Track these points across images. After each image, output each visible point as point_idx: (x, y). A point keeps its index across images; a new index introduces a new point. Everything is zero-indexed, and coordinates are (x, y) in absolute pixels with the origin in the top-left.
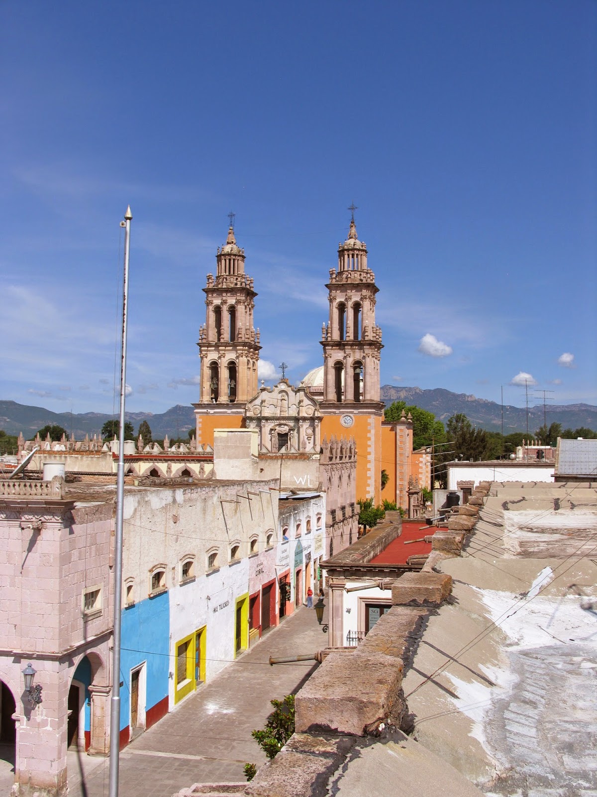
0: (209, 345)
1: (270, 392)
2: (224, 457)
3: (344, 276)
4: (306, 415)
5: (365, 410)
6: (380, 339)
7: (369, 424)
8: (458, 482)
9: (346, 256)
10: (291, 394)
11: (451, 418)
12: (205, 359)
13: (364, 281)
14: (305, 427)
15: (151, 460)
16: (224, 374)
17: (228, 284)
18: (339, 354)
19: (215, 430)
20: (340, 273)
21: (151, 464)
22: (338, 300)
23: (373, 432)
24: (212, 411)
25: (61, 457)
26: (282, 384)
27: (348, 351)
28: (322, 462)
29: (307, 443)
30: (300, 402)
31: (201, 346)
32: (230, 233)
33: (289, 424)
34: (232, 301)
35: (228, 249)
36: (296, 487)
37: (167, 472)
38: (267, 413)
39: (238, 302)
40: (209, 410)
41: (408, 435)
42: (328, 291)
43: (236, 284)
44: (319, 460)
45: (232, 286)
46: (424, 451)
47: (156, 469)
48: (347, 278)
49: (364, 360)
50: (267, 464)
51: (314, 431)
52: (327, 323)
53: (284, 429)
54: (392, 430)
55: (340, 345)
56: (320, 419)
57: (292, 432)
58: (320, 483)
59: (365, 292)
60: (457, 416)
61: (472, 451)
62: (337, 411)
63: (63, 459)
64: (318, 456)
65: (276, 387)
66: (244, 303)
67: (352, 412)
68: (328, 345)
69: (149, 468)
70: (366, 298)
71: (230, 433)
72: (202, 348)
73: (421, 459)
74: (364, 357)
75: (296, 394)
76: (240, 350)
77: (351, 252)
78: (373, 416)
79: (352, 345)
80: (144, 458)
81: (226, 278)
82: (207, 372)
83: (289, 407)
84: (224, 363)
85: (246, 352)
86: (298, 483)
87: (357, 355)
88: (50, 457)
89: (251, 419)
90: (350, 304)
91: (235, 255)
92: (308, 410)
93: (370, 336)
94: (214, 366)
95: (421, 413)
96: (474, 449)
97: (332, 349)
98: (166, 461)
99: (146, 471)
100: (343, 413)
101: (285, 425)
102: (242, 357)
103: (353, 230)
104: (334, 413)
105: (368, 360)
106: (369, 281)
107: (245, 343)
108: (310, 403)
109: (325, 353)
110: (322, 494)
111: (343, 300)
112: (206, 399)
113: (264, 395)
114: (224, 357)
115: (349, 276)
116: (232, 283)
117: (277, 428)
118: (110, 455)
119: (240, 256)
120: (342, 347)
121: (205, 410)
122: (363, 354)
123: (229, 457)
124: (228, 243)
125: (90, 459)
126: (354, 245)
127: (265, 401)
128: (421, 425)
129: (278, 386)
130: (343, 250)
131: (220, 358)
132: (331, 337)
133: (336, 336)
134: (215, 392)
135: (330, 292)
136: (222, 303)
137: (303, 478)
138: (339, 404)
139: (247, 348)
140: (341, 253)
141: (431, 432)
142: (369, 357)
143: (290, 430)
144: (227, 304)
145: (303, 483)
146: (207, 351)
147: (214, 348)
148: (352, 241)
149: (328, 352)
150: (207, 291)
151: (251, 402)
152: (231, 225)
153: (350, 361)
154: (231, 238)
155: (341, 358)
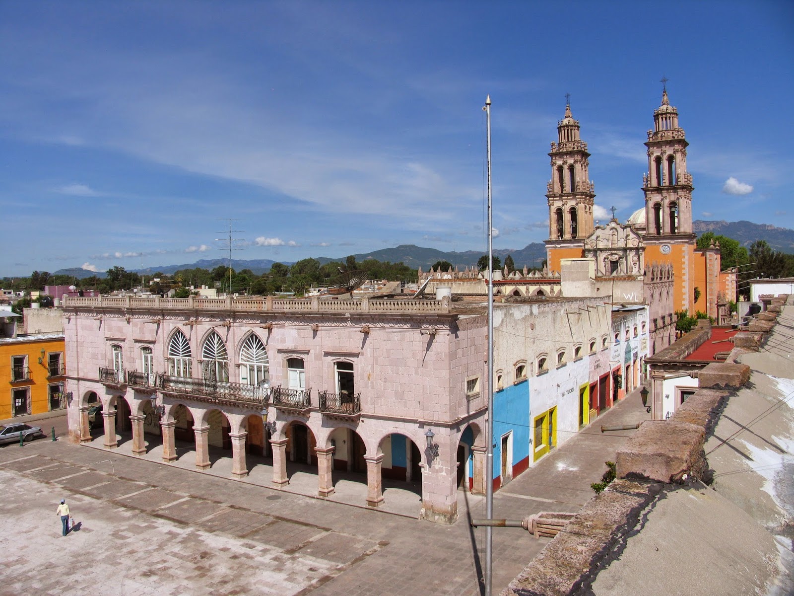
0: (555, 196)
1: (603, 229)
2: (569, 280)
3: (659, 135)
4: (632, 246)
5: (680, 241)
6: (691, 183)
7: (684, 251)
8: (759, 295)
9: (660, 120)
10: (620, 230)
11: (753, 244)
12: (552, 206)
13: (676, 138)
14: (632, 255)
15: (514, 284)
16: (567, 217)
17: (567, 148)
18: (658, 197)
19: (561, 260)
20: (656, 133)
21: (514, 287)
22: (655, 155)
23: (687, 257)
24: (558, 246)
25: (448, 283)
26: (612, 223)
27: (664, 195)
28: (645, 282)
29: (634, 267)
30: (627, 236)
31: (548, 198)
32: (567, 109)
33: (619, 253)
34: (571, 161)
35: (566, 122)
36: (625, 302)
37: (526, 292)
38: (601, 245)
39: (576, 162)
40: (556, 245)
41: (716, 259)
42: (646, 148)
43: (574, 148)
44: (643, 280)
45: (571, 149)
46: (730, 271)
47: (518, 290)
48: (662, 136)
49: (678, 201)
50: (602, 284)
51: (639, 258)
52: (646, 173)
53: (616, 258)
54: (702, 255)
55: (658, 190)
56: (643, 249)
57: (621, 260)
58: (645, 299)
59: (677, 147)
60: (758, 242)
61: (772, 270)
62: (657, 242)
63: (450, 284)
64: (642, 277)
65: (608, 225)
66: (580, 162)
67: (669, 243)
68: (648, 191)
69: (513, 290)
70: (678, 152)
71: (573, 262)
72: (550, 199)
73: (727, 278)
74: (678, 199)
75: (623, 230)
76: (578, 198)
77: (664, 116)
78: (686, 245)
79: (667, 190)
80: (509, 282)
81: (566, 144)
82: (554, 217)
83: (618, 241)
84: (566, 209)
85: (583, 199)
86: (627, 298)
87: (673, 197)
88: (441, 284)
89: (589, 251)
90: (665, 157)
91: (572, 126)
92: (633, 242)
93: (682, 181)
94: (559, 212)
95: (727, 241)
96: (774, 269)
97: (651, 194)
98: (525, 284)
99: (510, 292)
100: (662, 243)
101: (616, 254)
102: (580, 203)
103: (665, 98)
104: (655, 243)
105: (681, 200)
106: (680, 137)
107: (582, 193)
108: (635, 236)
109: (646, 197)
110: (646, 307)
111: (659, 154)
112: (554, 237)
113: (599, 232)
114: (567, 204)
115: (664, 134)
116: (570, 147)
117: (609, 257)
118: (484, 281)
119: (575, 126)
120: (659, 191)
121: (554, 246)
122: (676, 196)
123: (573, 280)
124: (566, 117)
125: (469, 284)
126: (666, 110)
127: (599, 236)
128: (727, 251)
129: (610, 224)
130: (658, 115)
131: (563, 205)
132: (650, 184)
133: (654, 183)
134: (561, 232)
135: (649, 148)
136: (563, 163)
137: (631, 295)
138: (658, 236)
139: (584, 196)
140: (656, 117)
141: (735, 256)
142: (682, 198)
143: (620, 258)
144: (568, 164)
145: (631, 299)
146: (554, 200)
147: (558, 198)
148: (664, 107)
149: (649, 196)
150: (551, 155)
151: (589, 237)
152: (568, 103)
153: (666, 202)
154: (568, 113)
155: (659, 200)
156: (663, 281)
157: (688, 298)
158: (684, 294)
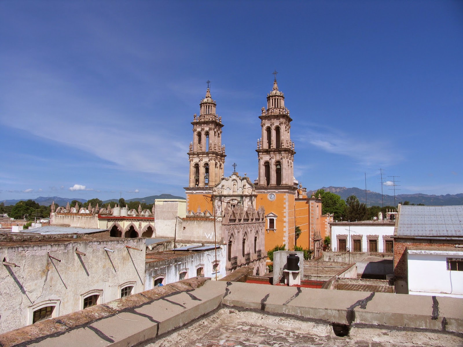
0: (194, 154)
1: (227, 180)
2: (161, 219)
3: (270, 111)
4: (248, 194)
5: (282, 191)
6: (293, 149)
7: (285, 199)
8: (337, 235)
9: (271, 100)
10: (239, 181)
11: (348, 198)
12: (191, 162)
13: (281, 113)
14: (247, 201)
16: (202, 170)
17: (205, 119)
18: (267, 157)
19: (156, 200)
20: (268, 110)
22: (266, 126)
23: (287, 203)
24: (195, 192)
26: (233, 176)
27: (272, 155)
28: (223, 223)
30: (244, 186)
31: (189, 155)
32: (207, 92)
33: (238, 199)
34: (207, 129)
35: (205, 100)
36: (206, 240)
37: (139, 228)
38: (225, 193)
39: (210, 129)
40: (193, 191)
41: (318, 206)
42: (260, 120)
43: (209, 119)
44: (222, 221)
45: (207, 120)
46: (328, 215)
47: (133, 225)
48: (271, 112)
49: (281, 160)
51: (252, 203)
52: (260, 139)
53: (235, 202)
54: (307, 203)
55: (267, 152)
56: (256, 196)
57: (239, 204)
58: (222, 238)
59: (282, 120)
60: (351, 197)
61: (358, 215)
62: (266, 191)
65: (230, 177)
66: (214, 129)
67: (274, 192)
68: (260, 152)
69: (129, 225)
70: (282, 124)
71: (165, 202)
72: (190, 156)
73: (326, 220)
74: (282, 159)
75: (241, 181)
76: (210, 156)
77: (274, 98)
78: (287, 194)
79: (274, 151)
80: (126, 218)
81: (204, 116)
82: (193, 170)
83: (238, 189)
84: (202, 164)
85: (214, 157)
86: (207, 237)
87: (278, 157)
89: (216, 196)
90: (273, 128)
91: (209, 103)
92: (248, 191)
93: (285, 146)
94: (197, 166)
95: (332, 195)
97: (263, 154)
98: (138, 220)
99: (127, 227)
100: (269, 192)
101: (235, 200)
102: (212, 160)
103: (276, 86)
104: (264, 192)
105: (284, 160)
106: (284, 113)
107: (213, 152)
108: (250, 186)
109: (259, 156)
110: (222, 246)
111: (269, 125)
112: (192, 185)
113: (224, 182)
114: (202, 161)
115: (273, 111)
116: (207, 119)
117: (231, 202)
118: (97, 216)
119: (212, 104)
120: (268, 153)
121: (191, 191)
122: (281, 157)
123: (164, 219)
124: (207, 97)
125: (86, 218)
126: (276, 94)
127: (224, 186)
128: (333, 202)
129: (232, 177)
130: (269, 97)
131: (199, 161)
132: (262, 147)
133: (266, 146)
134: (197, 181)
135: (262, 121)
136: (201, 130)
137: (211, 234)
138: (268, 186)
139: (214, 155)
140: (268, 98)
141: (338, 205)
142: (284, 158)
143: (238, 203)
144: (204, 131)
145: (211, 238)
146: (193, 157)
147: (196, 156)
148: (274, 92)
149: (261, 156)
150: (194, 124)
151: (216, 187)
152: (208, 87)
153: (273, 161)
154: (208, 94)
155: (268, 160)
156: (250, 222)
157: (288, 235)
158: (285, 232)
